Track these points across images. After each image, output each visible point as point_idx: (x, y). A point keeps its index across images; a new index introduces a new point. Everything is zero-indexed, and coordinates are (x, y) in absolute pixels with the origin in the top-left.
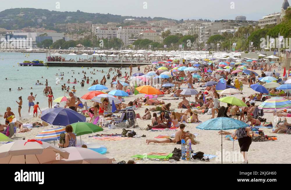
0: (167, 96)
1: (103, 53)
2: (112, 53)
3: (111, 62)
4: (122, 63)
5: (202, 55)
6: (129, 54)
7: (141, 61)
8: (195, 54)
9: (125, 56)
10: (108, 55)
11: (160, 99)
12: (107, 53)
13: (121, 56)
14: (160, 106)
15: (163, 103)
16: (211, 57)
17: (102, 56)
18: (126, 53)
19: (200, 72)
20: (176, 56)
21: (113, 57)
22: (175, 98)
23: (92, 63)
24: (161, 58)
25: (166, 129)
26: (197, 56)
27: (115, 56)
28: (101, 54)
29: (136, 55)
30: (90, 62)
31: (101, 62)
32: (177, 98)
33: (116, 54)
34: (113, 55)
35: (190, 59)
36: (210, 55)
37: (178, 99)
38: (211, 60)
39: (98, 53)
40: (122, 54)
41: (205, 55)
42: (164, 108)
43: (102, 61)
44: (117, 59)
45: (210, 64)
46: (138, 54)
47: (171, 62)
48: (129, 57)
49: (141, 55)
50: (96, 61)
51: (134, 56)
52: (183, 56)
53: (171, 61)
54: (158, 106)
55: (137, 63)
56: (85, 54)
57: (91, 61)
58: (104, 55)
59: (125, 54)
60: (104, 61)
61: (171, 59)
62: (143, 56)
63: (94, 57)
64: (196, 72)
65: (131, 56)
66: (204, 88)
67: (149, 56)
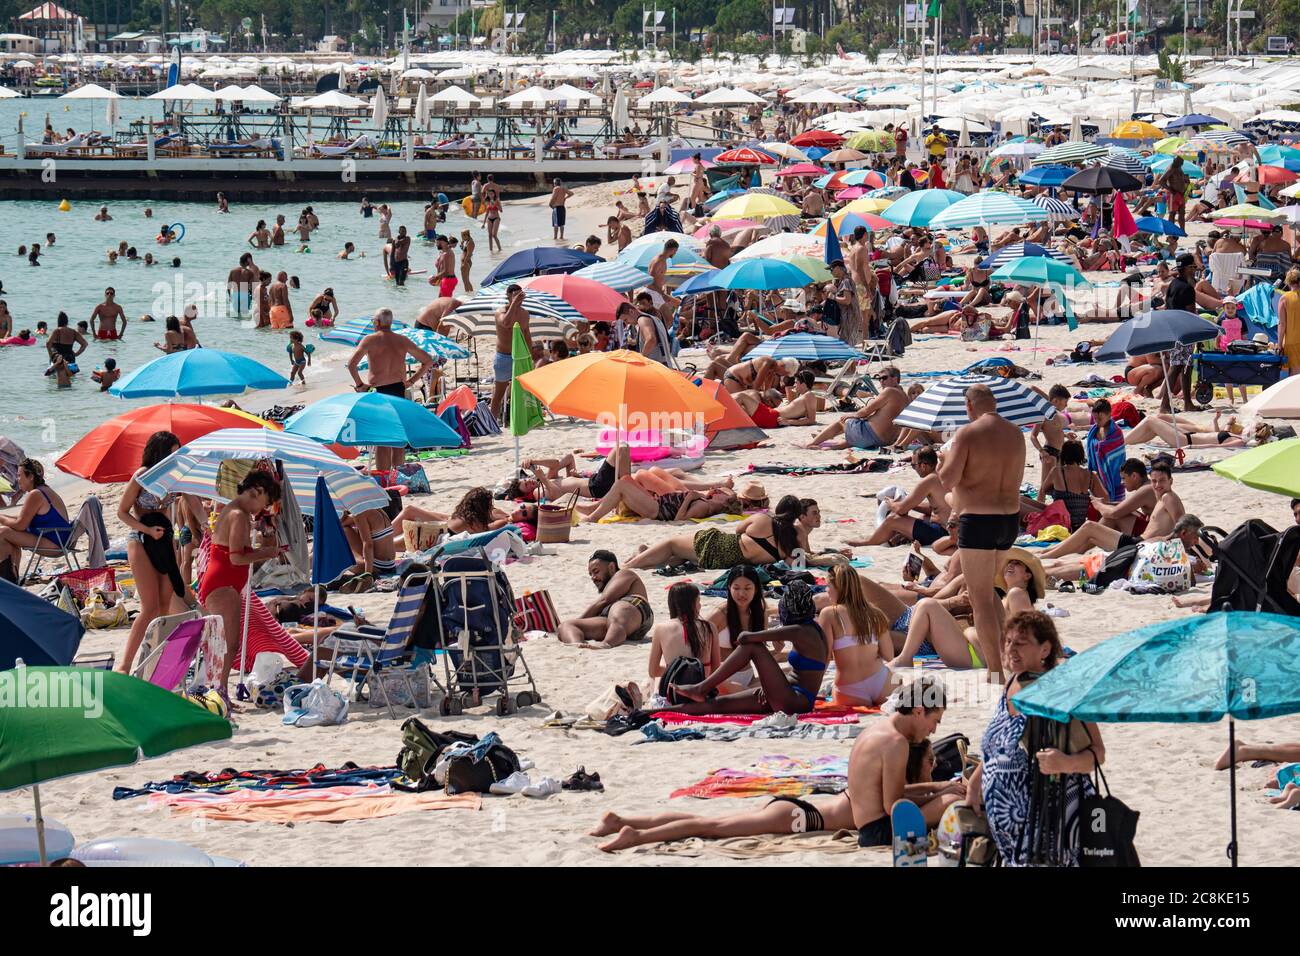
0: (786, 443)
1: (245, 82)
2: (328, 82)
3: (317, 155)
4: (409, 165)
5: (1097, 87)
6: (469, 85)
7: (578, 148)
8: (1042, 82)
9: (438, 110)
10: (297, 102)
11: (730, 472)
12: (285, 84)
13: (404, 103)
14: (729, 526)
15: (757, 502)
16: (1172, 102)
17: (240, 107)
18: (449, 83)
19: (1080, 234)
20: (872, 99)
21: (339, 116)
22: (859, 454)
23: (153, 164)
24: (741, 115)
25: (772, 719)
26: (1054, 94)
27: (353, 102)
28: (231, 94)
29: (537, 97)
30: (135, 155)
31: (228, 154)
32: (873, 455)
33: (366, 85)
34: (331, 98)
35: (997, 126)
36: (1162, 88)
37: (881, 466)
38: (1174, 130)
39: (208, 83)
40: (411, 88)
41: (1125, 89)
42: (762, 542)
43: (241, 153)
44: (367, 132)
45: (1161, 165)
46: (550, 85)
47: (834, 156)
48: (474, 111)
49: (572, 96)
50: (186, 150)
51: (515, 101)
52: (935, 99)
53: (832, 142)
54: (705, 525)
55: (539, 166)
56: (92, 91)
57: (150, 147)
58: (255, 95)
59: (433, 86)
60: (259, 153)
61: (835, 123)
62: (596, 102)
63: (176, 119)
64: (1045, 238)
65: (487, 103)
66: (1105, 371)
67: (644, 102)
